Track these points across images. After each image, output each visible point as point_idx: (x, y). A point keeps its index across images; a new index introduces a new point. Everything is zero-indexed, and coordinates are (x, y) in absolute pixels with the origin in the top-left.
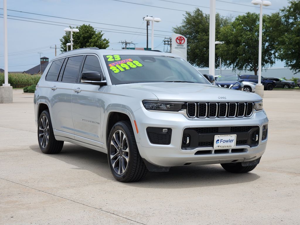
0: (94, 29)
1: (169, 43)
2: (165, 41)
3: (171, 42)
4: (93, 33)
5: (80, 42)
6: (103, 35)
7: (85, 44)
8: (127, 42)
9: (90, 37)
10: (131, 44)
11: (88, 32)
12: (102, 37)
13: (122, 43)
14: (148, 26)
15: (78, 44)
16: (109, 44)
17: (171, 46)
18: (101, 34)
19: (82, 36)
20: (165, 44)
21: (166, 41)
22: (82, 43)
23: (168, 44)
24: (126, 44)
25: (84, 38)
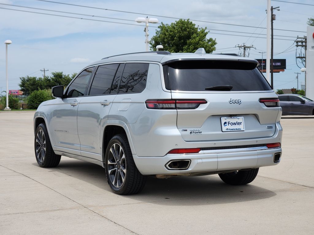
0: (195, 25)
1: (304, 44)
2: (297, 42)
3: (306, 42)
4: (193, 31)
5: (174, 43)
6: (207, 33)
7: (182, 46)
8: (246, 46)
9: (189, 37)
10: (251, 48)
11: (185, 30)
12: (207, 36)
13: (239, 47)
14: (274, 21)
15: (173, 46)
16: (215, 46)
17: (306, 49)
18: (206, 31)
19: (176, 36)
20: (297, 46)
21: (300, 42)
22: (177, 46)
23: (302, 46)
24: (245, 49)
25: (180, 38)
